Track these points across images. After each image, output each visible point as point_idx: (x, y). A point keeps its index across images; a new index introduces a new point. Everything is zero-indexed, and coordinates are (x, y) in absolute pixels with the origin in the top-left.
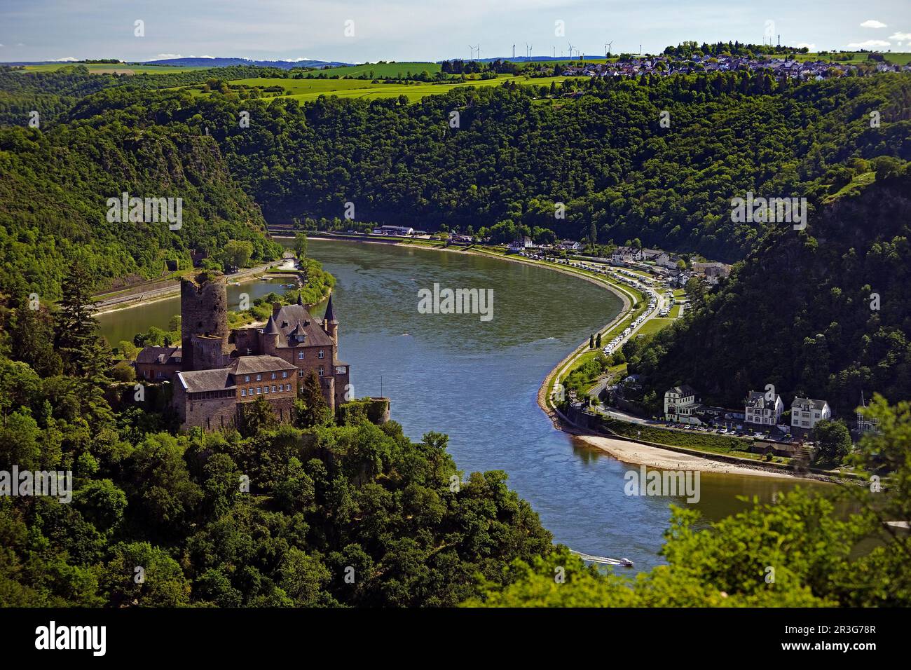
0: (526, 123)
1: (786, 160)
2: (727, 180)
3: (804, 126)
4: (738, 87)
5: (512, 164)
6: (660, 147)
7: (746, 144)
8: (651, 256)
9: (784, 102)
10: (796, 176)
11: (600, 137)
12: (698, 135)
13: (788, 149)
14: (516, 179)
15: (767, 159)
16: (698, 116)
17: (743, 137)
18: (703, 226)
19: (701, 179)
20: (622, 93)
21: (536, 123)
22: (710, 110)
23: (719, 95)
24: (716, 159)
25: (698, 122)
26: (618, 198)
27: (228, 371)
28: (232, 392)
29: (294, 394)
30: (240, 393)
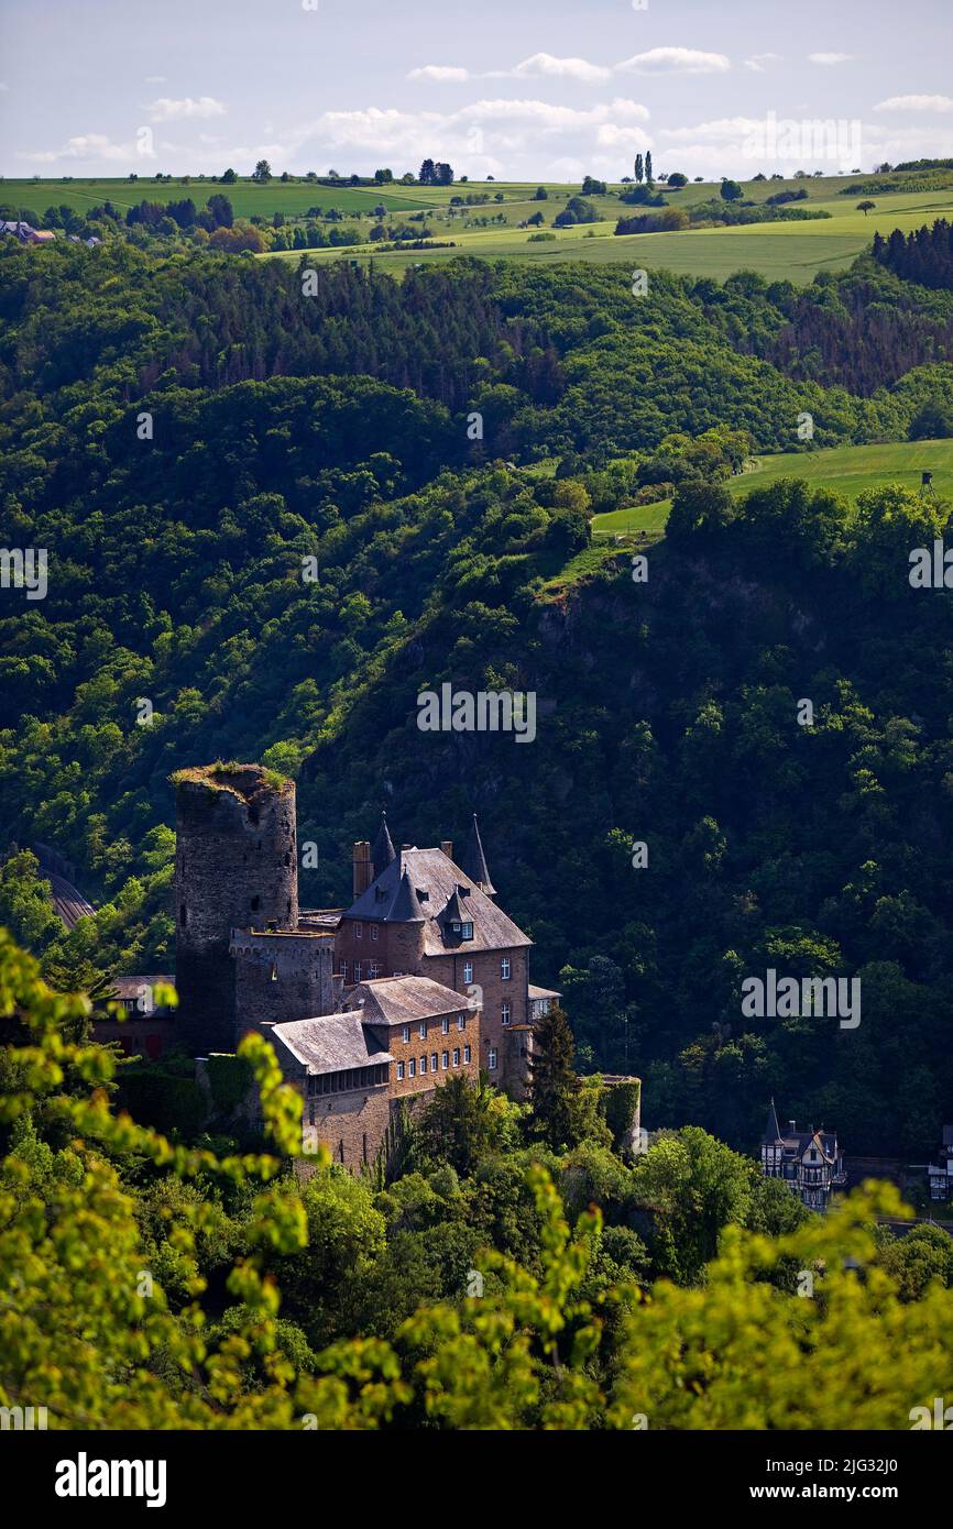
27: (357, 1016)
28: (384, 1068)
29: (474, 1074)
30: (395, 1075)
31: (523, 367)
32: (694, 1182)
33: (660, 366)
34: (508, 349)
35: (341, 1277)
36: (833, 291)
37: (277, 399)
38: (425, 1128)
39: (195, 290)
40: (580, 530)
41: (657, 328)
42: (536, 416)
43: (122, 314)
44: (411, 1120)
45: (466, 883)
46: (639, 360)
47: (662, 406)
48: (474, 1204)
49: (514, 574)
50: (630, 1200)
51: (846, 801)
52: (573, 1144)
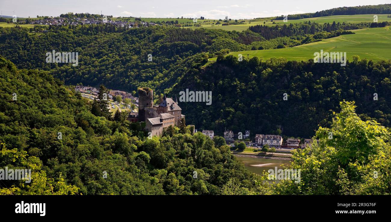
0: (28, 42)
1: (132, 55)
2: (111, 63)
3: (135, 44)
4: (104, 30)
5: (25, 56)
6: (81, 51)
7: (114, 50)
8: (89, 89)
9: (124, 35)
10: (139, 61)
11: (57, 47)
12: (94, 47)
13: (132, 52)
14: (28, 62)
15: (124, 55)
16: (92, 40)
17: (112, 47)
18: (106, 78)
19: (100, 62)
20: (63, 31)
21: (32, 42)
22: (96, 38)
23: (98, 33)
24: (104, 55)
25: (93, 42)
26: (70, 69)
27: (159, 118)
28: (162, 124)
29: (173, 125)
30: (163, 125)
31: (207, 41)
32: (199, 138)
33: (223, 41)
34: (206, 39)
35: (154, 148)
36: (244, 33)
37: (179, 44)
38: (167, 131)
39: (170, 31)
40: (206, 60)
41: (223, 37)
42: (209, 47)
43: (162, 34)
44: (166, 130)
45: (174, 102)
46: (221, 40)
47: (223, 46)
48: (172, 140)
49: (199, 65)
50: (191, 140)
51: (236, 93)
52: (185, 133)
